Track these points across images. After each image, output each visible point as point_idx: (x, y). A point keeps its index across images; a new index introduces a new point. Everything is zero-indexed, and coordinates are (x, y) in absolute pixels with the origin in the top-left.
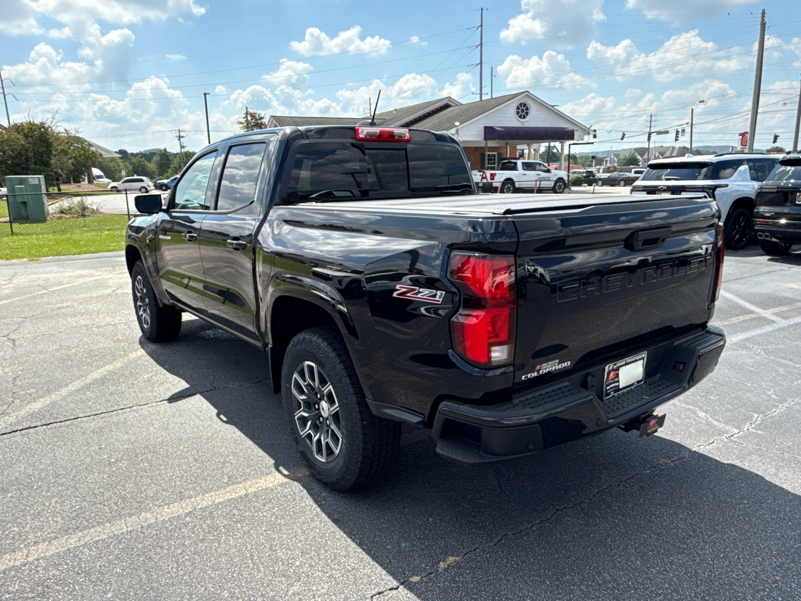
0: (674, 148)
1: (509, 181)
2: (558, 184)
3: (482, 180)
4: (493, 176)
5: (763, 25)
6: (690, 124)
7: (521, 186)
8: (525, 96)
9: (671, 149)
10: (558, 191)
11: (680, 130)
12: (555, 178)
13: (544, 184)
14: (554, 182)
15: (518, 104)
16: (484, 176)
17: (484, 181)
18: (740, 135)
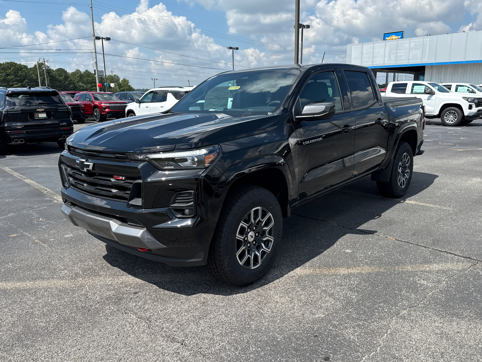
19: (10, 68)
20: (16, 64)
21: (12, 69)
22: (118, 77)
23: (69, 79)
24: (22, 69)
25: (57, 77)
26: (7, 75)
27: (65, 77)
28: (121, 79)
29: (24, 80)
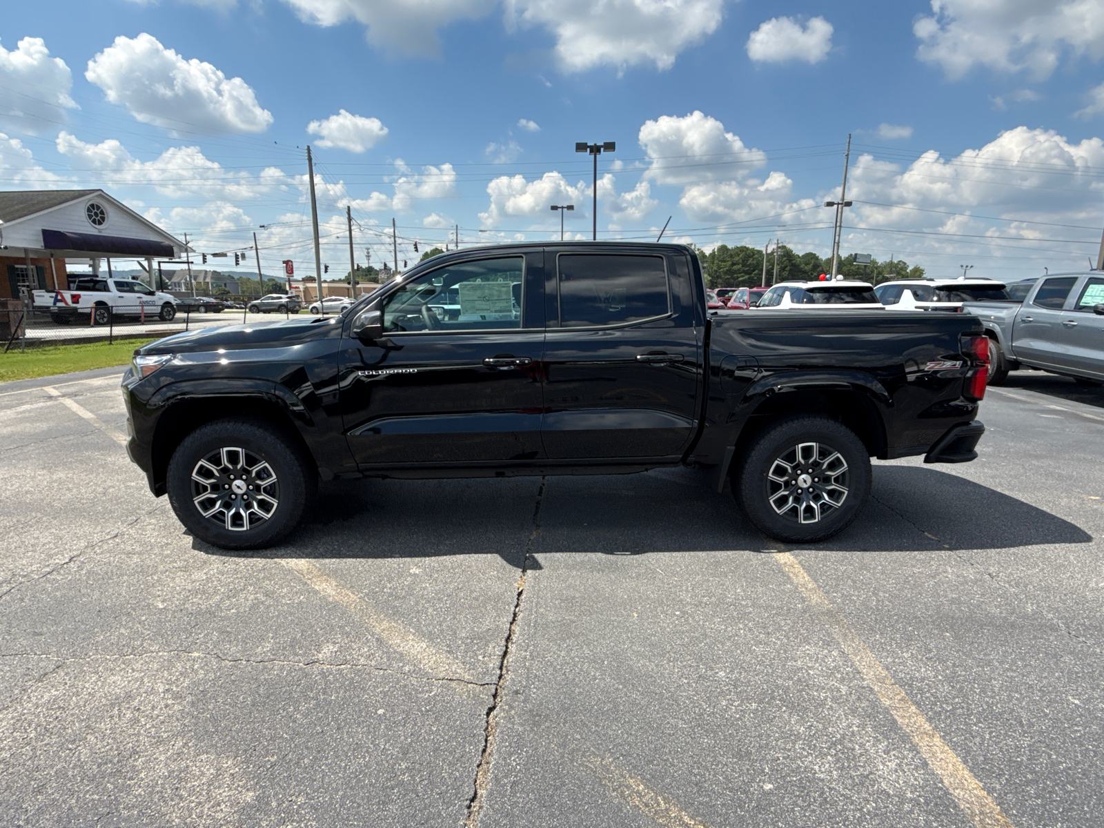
0: (206, 272)
1: (100, 304)
2: (166, 310)
3: (55, 304)
4: (76, 299)
5: (310, 159)
6: (254, 248)
7: (120, 312)
8: (97, 196)
9: (203, 273)
10: (167, 317)
11: (239, 254)
12: (161, 303)
13: (148, 309)
14: (160, 308)
15: (88, 205)
16: (59, 297)
17: (59, 304)
18: (284, 262)
19: (739, 255)
20: (748, 249)
21: (741, 256)
22: (905, 263)
23: (820, 268)
24: (754, 255)
25: (802, 266)
26: (733, 264)
27: (813, 266)
28: (910, 268)
29: (754, 270)
